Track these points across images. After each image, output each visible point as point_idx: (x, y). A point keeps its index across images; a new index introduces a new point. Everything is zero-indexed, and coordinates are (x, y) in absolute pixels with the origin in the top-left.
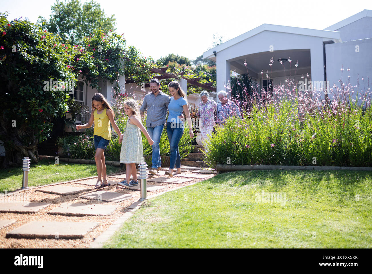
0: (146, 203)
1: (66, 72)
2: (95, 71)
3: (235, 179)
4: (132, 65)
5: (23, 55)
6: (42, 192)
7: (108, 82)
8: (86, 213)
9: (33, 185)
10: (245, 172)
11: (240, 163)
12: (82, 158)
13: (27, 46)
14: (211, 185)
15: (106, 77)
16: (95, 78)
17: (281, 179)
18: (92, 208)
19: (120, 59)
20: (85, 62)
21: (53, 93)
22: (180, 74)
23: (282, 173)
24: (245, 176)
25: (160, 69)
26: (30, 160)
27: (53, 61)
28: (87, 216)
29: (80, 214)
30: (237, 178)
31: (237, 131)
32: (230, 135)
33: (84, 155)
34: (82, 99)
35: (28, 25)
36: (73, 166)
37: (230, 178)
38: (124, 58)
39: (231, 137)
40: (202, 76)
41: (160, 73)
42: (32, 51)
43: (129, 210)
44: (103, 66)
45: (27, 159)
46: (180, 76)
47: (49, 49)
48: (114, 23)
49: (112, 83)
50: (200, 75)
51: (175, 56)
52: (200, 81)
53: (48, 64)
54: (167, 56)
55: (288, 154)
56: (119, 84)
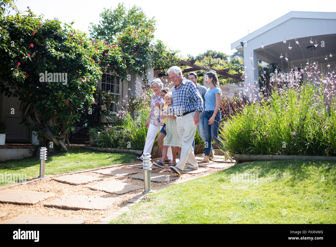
0: (147, 197)
1: (91, 66)
2: (123, 64)
3: (251, 170)
4: (160, 58)
5: (51, 52)
6: (56, 181)
7: (137, 75)
8: (81, 207)
9: (52, 174)
10: (264, 163)
11: (259, 153)
12: (109, 147)
13: (55, 43)
14: (224, 176)
15: (134, 70)
16: (124, 72)
17: (301, 171)
18: (90, 201)
19: (149, 53)
20: (113, 56)
21: (79, 86)
22: (208, 66)
23: (304, 164)
24: (263, 167)
25: (189, 61)
26: (47, 149)
27: (79, 56)
28: (81, 210)
29: (75, 207)
30: (253, 169)
31: (256, 119)
32: (249, 123)
33: (111, 143)
34: (118, 92)
35: (57, 24)
36: (99, 154)
37: (246, 169)
38: (152, 52)
39: (249, 125)
40: (231, 67)
41: (190, 66)
42: (60, 47)
43: (129, 203)
44: (131, 59)
45: (44, 149)
46: (208, 67)
47: (75, 45)
48: (155, 24)
49: (141, 76)
50: (230, 66)
51: (213, 52)
52: (229, 72)
53: (73, 58)
54: (206, 53)
55: (312, 143)
56: (147, 76)
